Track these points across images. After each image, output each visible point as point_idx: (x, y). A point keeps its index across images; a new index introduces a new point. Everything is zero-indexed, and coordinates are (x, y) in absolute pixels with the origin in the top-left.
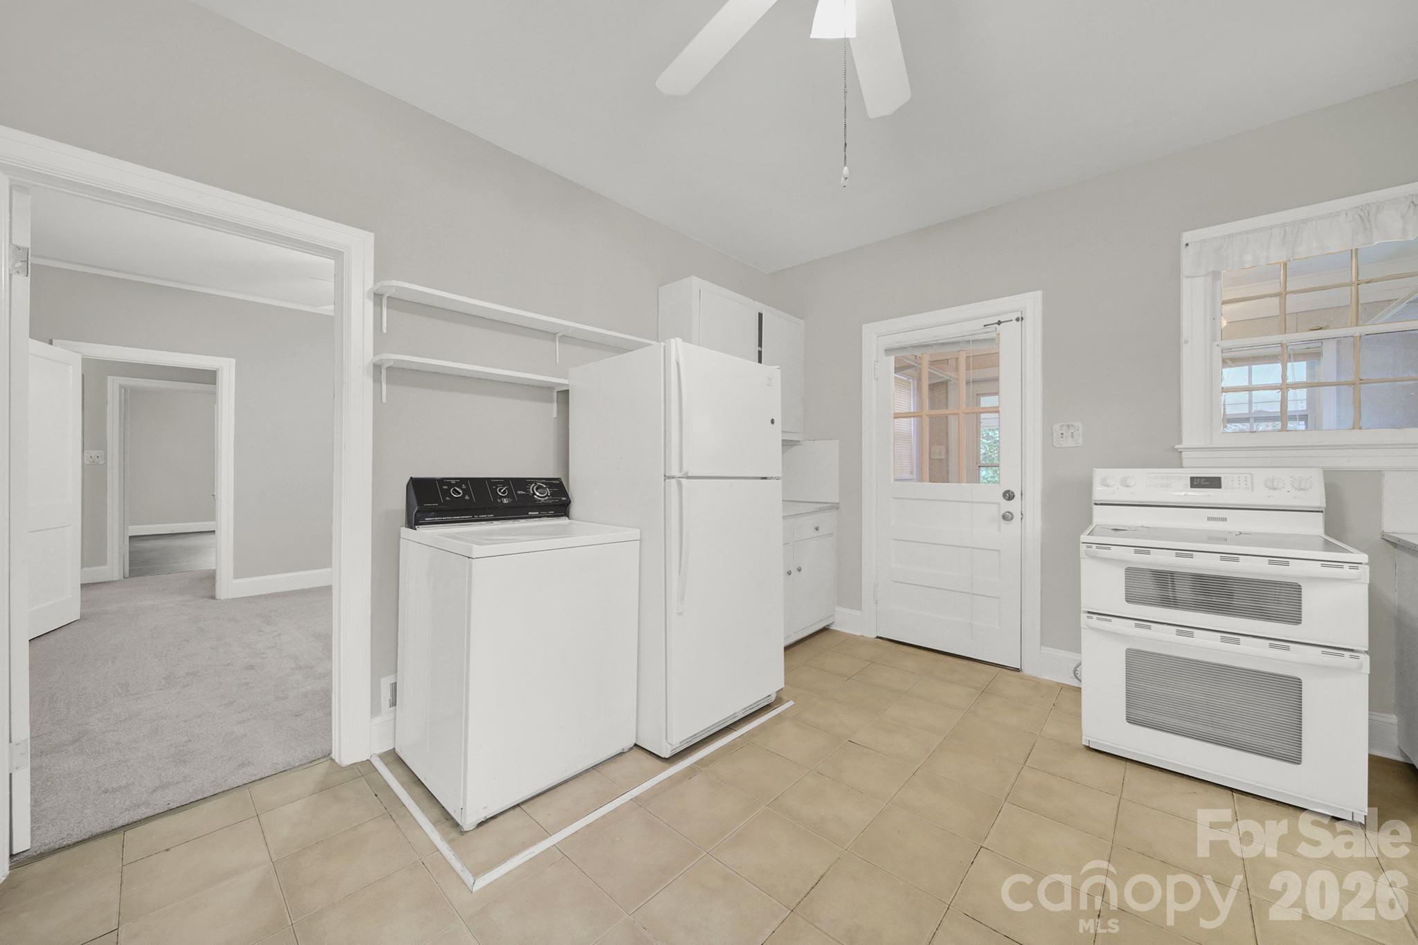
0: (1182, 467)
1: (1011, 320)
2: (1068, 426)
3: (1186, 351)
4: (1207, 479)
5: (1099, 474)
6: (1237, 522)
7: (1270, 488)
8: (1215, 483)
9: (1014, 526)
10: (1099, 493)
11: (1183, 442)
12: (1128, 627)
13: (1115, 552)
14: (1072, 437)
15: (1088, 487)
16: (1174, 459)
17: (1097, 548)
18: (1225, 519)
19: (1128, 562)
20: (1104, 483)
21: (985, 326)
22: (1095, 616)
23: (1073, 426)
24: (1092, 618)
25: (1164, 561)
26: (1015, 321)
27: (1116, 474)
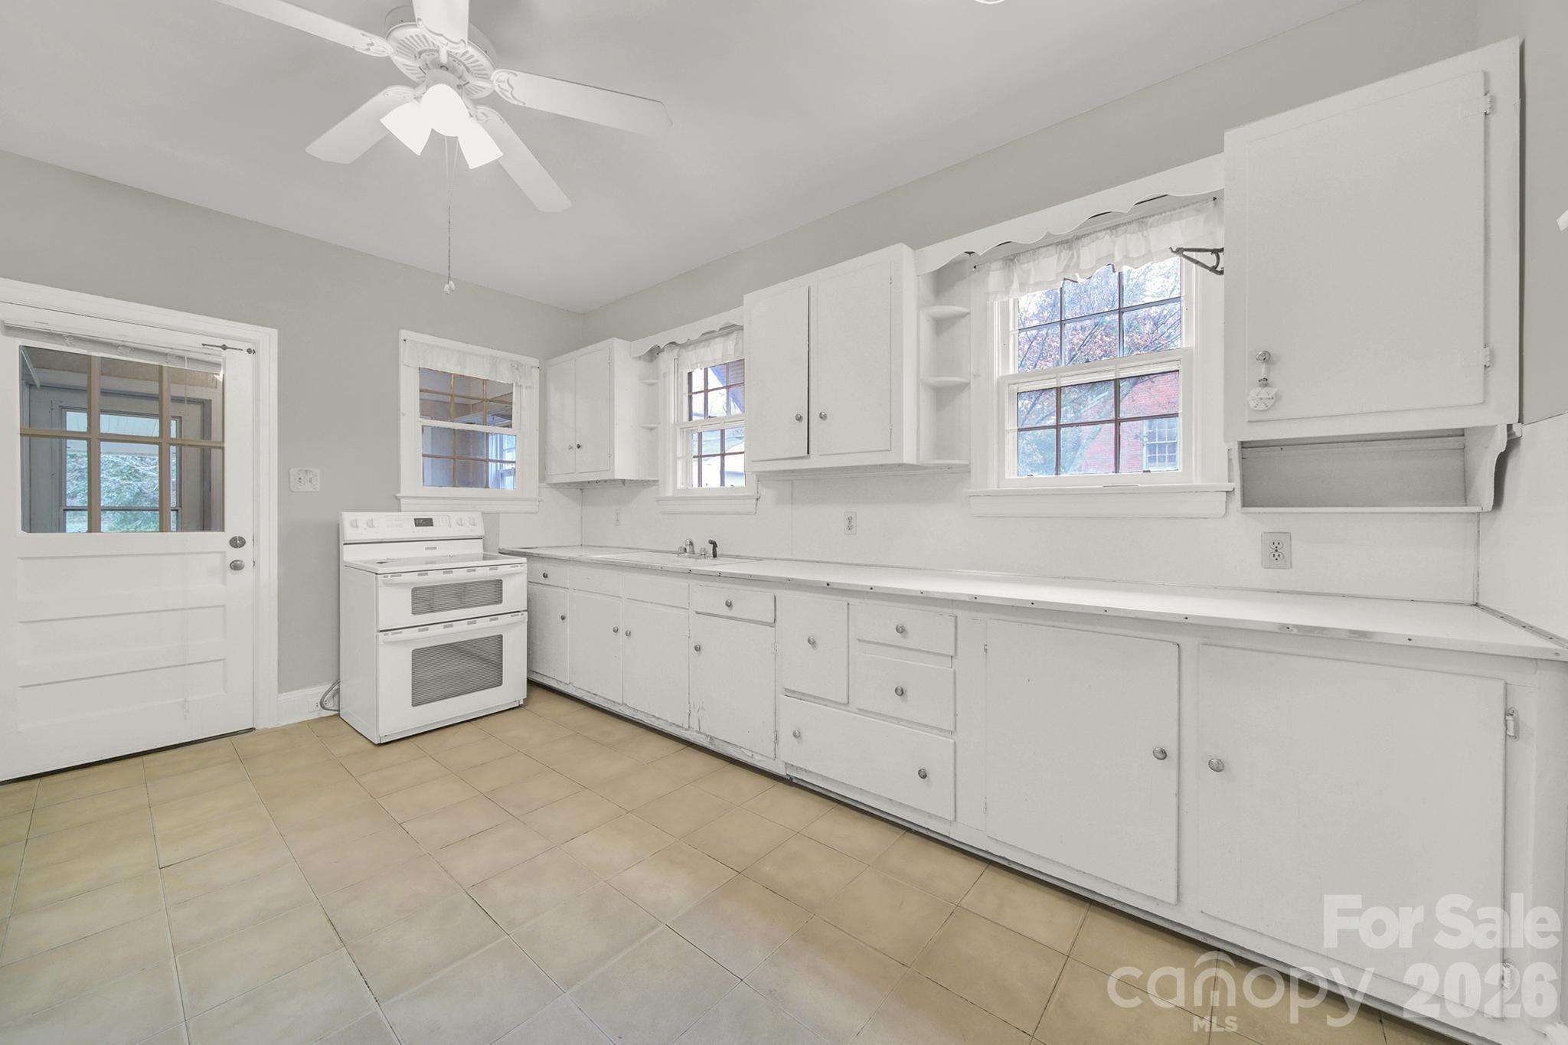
0: (401, 511)
1: (242, 350)
2: (306, 471)
3: (403, 421)
4: (425, 520)
5: (348, 517)
6: (443, 549)
7: (459, 525)
8: (428, 522)
9: (247, 572)
10: (349, 534)
11: (401, 491)
12: (414, 633)
13: (405, 577)
14: (310, 481)
15: (337, 530)
16: (393, 504)
17: (392, 576)
18: (435, 548)
19: (412, 583)
20: (354, 524)
21: (204, 345)
22: (390, 632)
23: (311, 471)
24: (387, 635)
25: (436, 578)
26: (245, 351)
27: (363, 517)
